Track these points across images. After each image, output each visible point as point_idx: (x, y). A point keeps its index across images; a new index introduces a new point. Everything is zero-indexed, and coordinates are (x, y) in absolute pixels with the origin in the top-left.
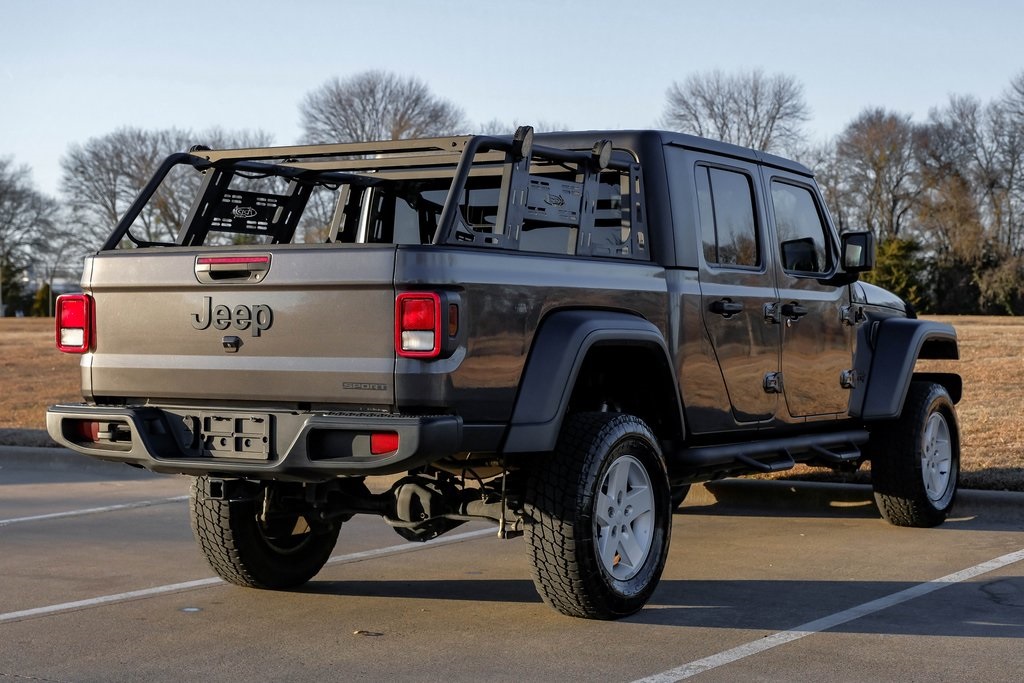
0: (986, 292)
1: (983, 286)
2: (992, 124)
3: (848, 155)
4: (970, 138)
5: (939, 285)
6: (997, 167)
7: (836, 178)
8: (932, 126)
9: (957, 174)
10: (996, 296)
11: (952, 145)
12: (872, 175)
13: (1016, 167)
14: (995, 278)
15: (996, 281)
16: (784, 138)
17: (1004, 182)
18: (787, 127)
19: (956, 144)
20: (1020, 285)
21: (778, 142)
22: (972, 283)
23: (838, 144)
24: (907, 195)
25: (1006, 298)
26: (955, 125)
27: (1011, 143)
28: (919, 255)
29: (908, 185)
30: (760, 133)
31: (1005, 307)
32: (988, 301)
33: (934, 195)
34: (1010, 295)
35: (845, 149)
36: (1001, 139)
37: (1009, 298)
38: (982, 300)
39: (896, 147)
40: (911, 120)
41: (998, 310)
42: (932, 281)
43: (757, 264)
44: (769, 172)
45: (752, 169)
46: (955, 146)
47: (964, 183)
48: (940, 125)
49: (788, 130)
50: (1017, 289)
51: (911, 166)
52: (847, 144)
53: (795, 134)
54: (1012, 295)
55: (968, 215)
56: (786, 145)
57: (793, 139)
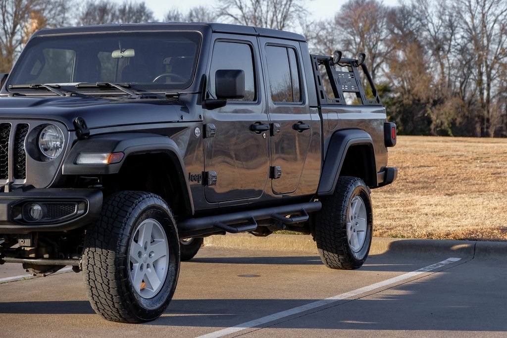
0: (436, 121)
1: (433, 117)
2: (439, 7)
3: (342, 25)
4: (422, 17)
5: (403, 116)
6: (441, 36)
7: (332, 41)
8: (398, 7)
9: (415, 40)
10: (442, 123)
11: (410, 21)
12: (358, 40)
13: (453, 37)
14: (442, 111)
15: (442, 114)
16: (297, 12)
17: (446, 47)
18: (299, 5)
19: (414, 20)
20: (458, 116)
21: (294, 15)
22: (426, 115)
23: (335, 18)
24: (380, 54)
25: (448, 125)
26: (414, 7)
27: (450, 20)
28: (391, 95)
29: (381, 47)
30: (282, 9)
31: (448, 131)
32: (437, 127)
34: (452, 123)
35: (340, 20)
36: (443, 17)
37: (451, 125)
38: (432, 126)
39: (374, 21)
40: (383, 3)
41: (443, 133)
42: (400, 112)
46: (412, 22)
47: (420, 47)
48: (404, 7)
49: (300, 7)
50: (456, 119)
51: (384, 33)
52: (342, 19)
53: (305, 10)
54: (453, 123)
55: (422, 68)
56: (300, 17)
57: (304, 13)
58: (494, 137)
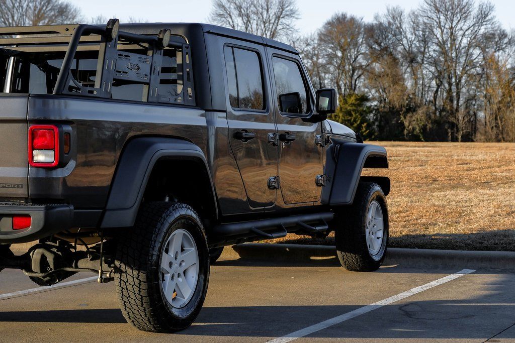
0: (408, 127)
1: (406, 124)
2: (412, 23)
3: (325, 41)
4: (399, 32)
5: (380, 123)
6: (415, 50)
7: (317, 56)
8: (376, 24)
9: (391, 54)
10: (414, 129)
11: (388, 36)
12: (339, 54)
13: (426, 50)
14: (414, 118)
15: (414, 120)
16: (285, 30)
17: (419, 59)
18: (287, 23)
19: (390, 36)
20: (428, 123)
21: (281, 32)
22: (400, 121)
23: (318, 34)
24: (361, 66)
25: (420, 130)
26: (389, 23)
27: (424, 35)
28: (368, 104)
29: (362, 61)
30: (271, 27)
31: (419, 136)
32: (409, 133)
33: (377, 67)
34: (422, 129)
35: (323, 37)
36: (417, 33)
37: (422, 131)
38: (406, 132)
39: (354, 37)
40: (363, 20)
41: (415, 138)
42: (376, 120)
43: (264, 109)
44: (271, 51)
45: (261, 49)
46: (390, 37)
47: (395, 60)
48: (381, 24)
49: (288, 25)
50: (427, 125)
51: (363, 49)
52: (324, 35)
53: (292, 28)
54: (424, 128)
55: (397, 80)
56: (287, 34)
57: (291, 31)
58: (461, 141)
